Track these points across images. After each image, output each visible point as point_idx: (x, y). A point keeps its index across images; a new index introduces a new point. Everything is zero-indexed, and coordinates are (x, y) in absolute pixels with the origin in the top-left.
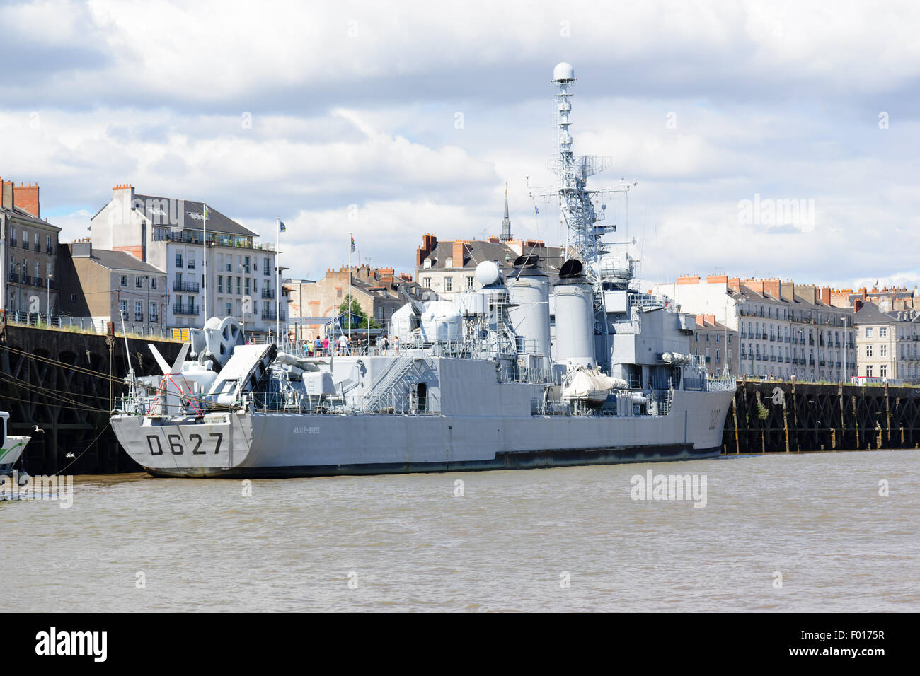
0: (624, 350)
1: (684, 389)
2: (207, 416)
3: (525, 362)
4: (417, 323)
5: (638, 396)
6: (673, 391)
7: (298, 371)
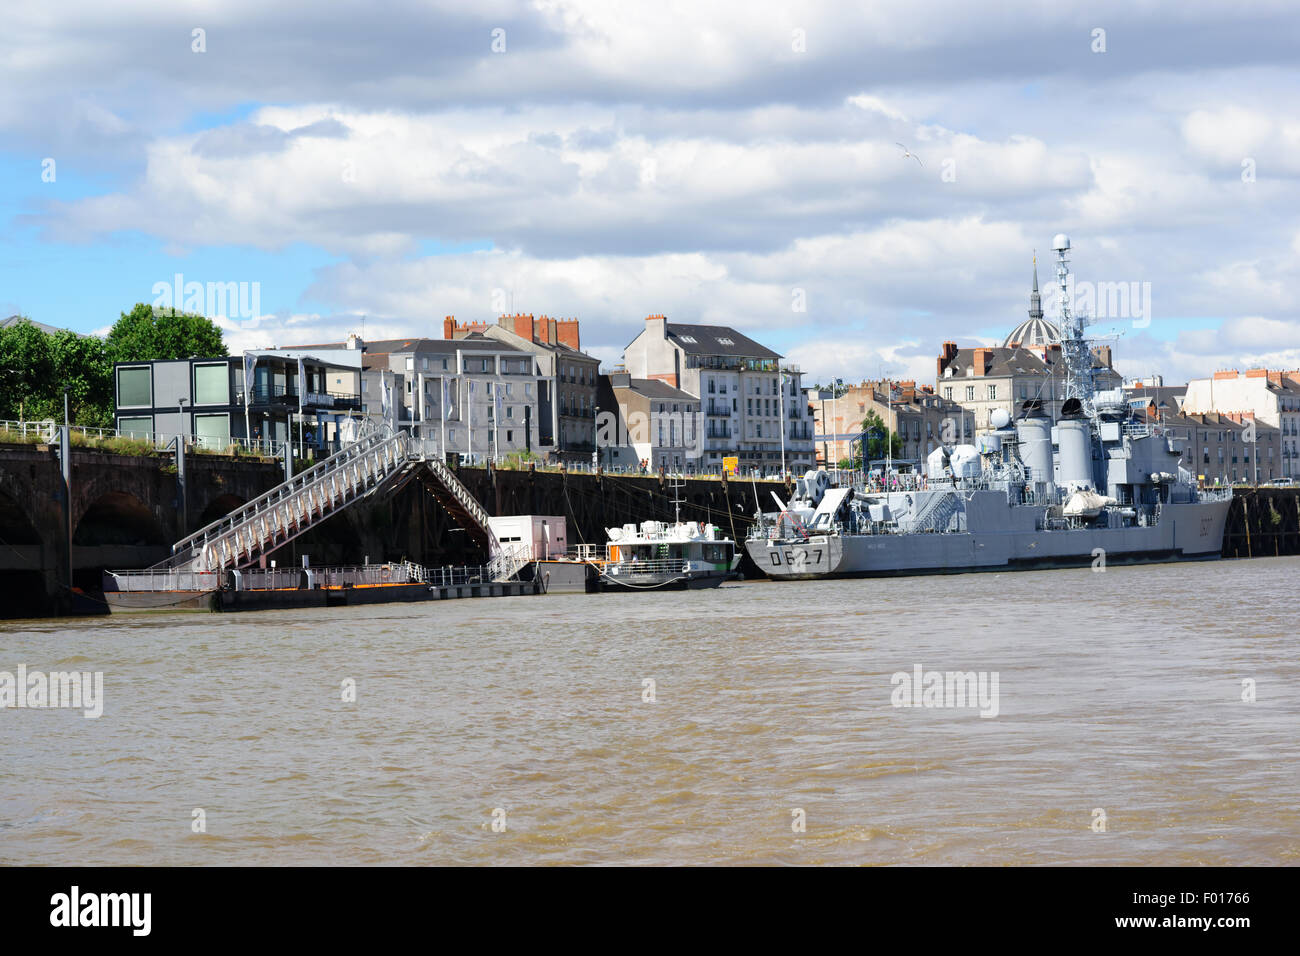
0: (1118, 472)
1: (1172, 502)
2: (811, 538)
3: (1031, 486)
4: (946, 462)
5: (1128, 511)
6: (1161, 505)
7: (866, 505)
